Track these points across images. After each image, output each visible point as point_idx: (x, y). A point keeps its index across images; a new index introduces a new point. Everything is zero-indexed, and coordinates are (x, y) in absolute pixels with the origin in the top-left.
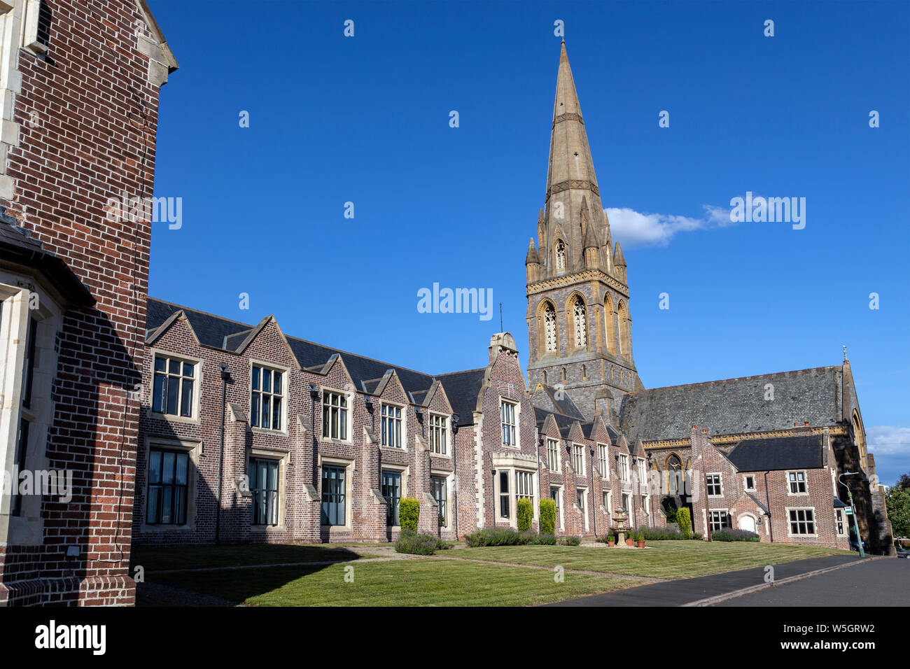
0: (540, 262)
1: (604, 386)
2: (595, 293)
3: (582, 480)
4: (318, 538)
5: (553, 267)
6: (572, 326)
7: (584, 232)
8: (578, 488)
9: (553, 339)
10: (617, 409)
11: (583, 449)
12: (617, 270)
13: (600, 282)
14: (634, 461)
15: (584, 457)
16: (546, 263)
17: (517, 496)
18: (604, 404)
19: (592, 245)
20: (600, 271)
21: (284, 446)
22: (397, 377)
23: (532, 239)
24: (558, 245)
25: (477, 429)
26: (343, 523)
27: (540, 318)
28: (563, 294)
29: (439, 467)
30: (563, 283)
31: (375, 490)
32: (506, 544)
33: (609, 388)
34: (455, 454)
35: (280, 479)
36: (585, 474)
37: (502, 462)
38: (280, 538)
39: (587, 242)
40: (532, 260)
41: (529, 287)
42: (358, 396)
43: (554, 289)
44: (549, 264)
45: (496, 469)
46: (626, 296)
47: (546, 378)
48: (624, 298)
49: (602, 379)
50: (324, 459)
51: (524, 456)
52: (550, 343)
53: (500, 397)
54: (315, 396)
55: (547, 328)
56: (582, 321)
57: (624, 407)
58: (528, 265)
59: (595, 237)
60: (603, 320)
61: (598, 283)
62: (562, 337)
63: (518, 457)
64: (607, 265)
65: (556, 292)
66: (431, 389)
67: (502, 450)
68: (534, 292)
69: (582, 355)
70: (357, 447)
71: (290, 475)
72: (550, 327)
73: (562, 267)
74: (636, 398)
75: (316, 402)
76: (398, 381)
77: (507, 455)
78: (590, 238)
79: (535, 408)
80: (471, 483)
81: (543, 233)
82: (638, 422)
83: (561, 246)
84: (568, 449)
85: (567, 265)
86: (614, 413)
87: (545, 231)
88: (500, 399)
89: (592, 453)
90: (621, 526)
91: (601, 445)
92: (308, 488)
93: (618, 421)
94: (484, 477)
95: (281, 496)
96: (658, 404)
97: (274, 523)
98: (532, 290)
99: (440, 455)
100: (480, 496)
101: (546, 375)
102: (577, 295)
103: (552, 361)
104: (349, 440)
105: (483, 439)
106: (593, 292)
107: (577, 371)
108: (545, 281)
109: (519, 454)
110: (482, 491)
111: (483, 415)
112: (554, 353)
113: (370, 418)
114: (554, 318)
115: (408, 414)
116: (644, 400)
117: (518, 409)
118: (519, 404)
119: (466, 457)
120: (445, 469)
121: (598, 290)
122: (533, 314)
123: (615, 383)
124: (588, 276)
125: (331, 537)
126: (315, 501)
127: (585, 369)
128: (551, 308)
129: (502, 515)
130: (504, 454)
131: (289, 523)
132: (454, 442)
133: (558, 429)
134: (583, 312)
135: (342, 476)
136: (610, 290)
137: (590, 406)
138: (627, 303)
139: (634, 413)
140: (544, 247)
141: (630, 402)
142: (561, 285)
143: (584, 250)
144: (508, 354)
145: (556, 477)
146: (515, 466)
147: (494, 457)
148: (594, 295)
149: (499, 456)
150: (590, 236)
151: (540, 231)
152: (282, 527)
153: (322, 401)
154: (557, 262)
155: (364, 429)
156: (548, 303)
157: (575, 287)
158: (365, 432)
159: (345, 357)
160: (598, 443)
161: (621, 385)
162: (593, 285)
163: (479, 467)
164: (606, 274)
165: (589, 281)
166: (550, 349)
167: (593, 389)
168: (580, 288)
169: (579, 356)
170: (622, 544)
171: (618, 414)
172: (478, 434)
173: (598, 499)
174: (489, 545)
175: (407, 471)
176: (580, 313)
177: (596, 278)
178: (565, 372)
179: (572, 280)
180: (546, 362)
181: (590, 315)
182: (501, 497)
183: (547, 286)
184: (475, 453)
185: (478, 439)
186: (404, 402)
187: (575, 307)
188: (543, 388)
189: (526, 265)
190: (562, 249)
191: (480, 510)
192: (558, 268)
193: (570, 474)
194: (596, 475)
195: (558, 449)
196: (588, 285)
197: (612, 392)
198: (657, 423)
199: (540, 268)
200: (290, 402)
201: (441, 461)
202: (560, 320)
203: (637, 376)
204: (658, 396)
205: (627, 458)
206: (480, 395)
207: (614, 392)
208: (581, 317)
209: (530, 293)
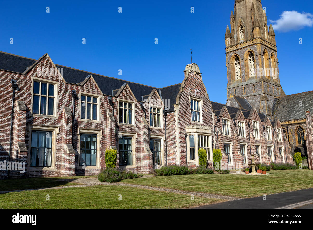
0: (232, 37)
1: (264, 95)
2: (258, 50)
3: (244, 140)
4: (73, 173)
5: (238, 38)
6: (248, 66)
7: (253, 20)
8: (240, 143)
9: (239, 73)
10: (271, 106)
11: (244, 124)
12: (271, 38)
13: (261, 44)
14: (275, 130)
15: (244, 128)
16: (234, 37)
17: (199, 148)
18: (264, 103)
19: (257, 26)
20: (261, 38)
21: (55, 124)
22: (129, 87)
23: (228, 26)
24: (240, 28)
25: (176, 114)
26: (95, 165)
27: (232, 63)
28: (243, 51)
29: (155, 134)
30: (243, 46)
31: (113, 146)
32: (179, 174)
33: (267, 95)
34: (166, 127)
35: (53, 142)
36: (245, 137)
37: (190, 130)
38: (52, 174)
39: (254, 25)
40: (228, 36)
41: (227, 49)
42: (104, 97)
43: (239, 49)
44: (236, 37)
45: (188, 134)
46: (275, 51)
47: (235, 92)
48: (274, 52)
49: (263, 91)
50: (81, 131)
51: (203, 127)
52: (237, 75)
53: (190, 97)
54: (75, 97)
55: (236, 68)
56: (253, 63)
57: (275, 105)
58: (226, 38)
59: (258, 22)
60: (263, 62)
61: (260, 44)
62: (243, 72)
63: (199, 127)
64: (265, 36)
65: (240, 50)
66: (151, 93)
67: (191, 124)
68: (229, 51)
69: (253, 80)
70: (103, 124)
71: (59, 139)
72: (237, 68)
73: (242, 38)
74: (281, 100)
75: (76, 100)
76: (129, 89)
77: (193, 126)
78: (256, 23)
79: (212, 103)
80: (173, 142)
81: (233, 23)
82: (281, 111)
83: (241, 28)
84: (235, 124)
85: (245, 37)
86: (269, 107)
87: (234, 22)
88: (190, 98)
89: (249, 126)
90: (253, 162)
91: (255, 122)
92: (68, 146)
93: (271, 111)
94: (180, 138)
95: (53, 151)
96: (291, 102)
97: (49, 165)
98: (228, 50)
99: (157, 128)
100: (178, 148)
101: (235, 91)
102: (250, 51)
103: (239, 83)
104: (98, 120)
105: (179, 118)
106: (258, 49)
107: (251, 88)
108: (234, 45)
109: (200, 126)
110: (179, 146)
111: (179, 106)
112: (239, 80)
113: (111, 109)
114: (239, 63)
115: (136, 106)
116: (285, 101)
117: (201, 103)
118: (202, 100)
119: (171, 128)
120: (159, 135)
121: (260, 48)
122: (229, 62)
123: (270, 93)
124: (255, 42)
125: (86, 172)
126: (71, 153)
127: (254, 87)
128: (237, 58)
129: (191, 159)
130: (192, 126)
131: (58, 166)
132: (165, 121)
133: (228, 114)
134: (253, 59)
135: (94, 140)
136: (267, 48)
137: (257, 104)
138: (275, 54)
139: (280, 107)
140: (234, 29)
141: (278, 102)
142: (242, 47)
143: (253, 29)
144: (195, 74)
145: (228, 138)
146: (198, 132)
147: (186, 128)
148: (258, 51)
149: (189, 127)
150: (256, 22)
151: (232, 21)
152: (53, 168)
153: (80, 99)
154: (240, 36)
155: (108, 114)
156: (236, 56)
157: (248, 48)
158: (108, 116)
159: (95, 76)
160: (252, 120)
161: (273, 94)
162: (257, 46)
163: (177, 133)
164: (264, 40)
165: (256, 44)
166: (237, 78)
167: (258, 96)
168: (251, 48)
169: (251, 81)
170: (254, 172)
171: (271, 108)
172: (176, 116)
173: (253, 149)
174: (166, 175)
175: (135, 136)
176: (251, 60)
177: (259, 42)
178: (245, 89)
179: (247, 44)
180: (235, 84)
181: (256, 60)
182: (191, 149)
183: (235, 48)
184: (175, 126)
185: (176, 119)
186: (134, 100)
187: (249, 57)
188: (233, 97)
189: (225, 38)
190: (242, 29)
191: (178, 156)
192: (240, 39)
193: (236, 137)
194: (251, 137)
195: (229, 124)
196: (255, 46)
197: (268, 97)
198: (291, 111)
199: (232, 39)
200: (59, 100)
201: (157, 131)
202: (242, 64)
203: (282, 89)
204: (292, 98)
205: (270, 128)
206: (178, 96)
207: (269, 97)
208: (252, 61)
209: (227, 52)
